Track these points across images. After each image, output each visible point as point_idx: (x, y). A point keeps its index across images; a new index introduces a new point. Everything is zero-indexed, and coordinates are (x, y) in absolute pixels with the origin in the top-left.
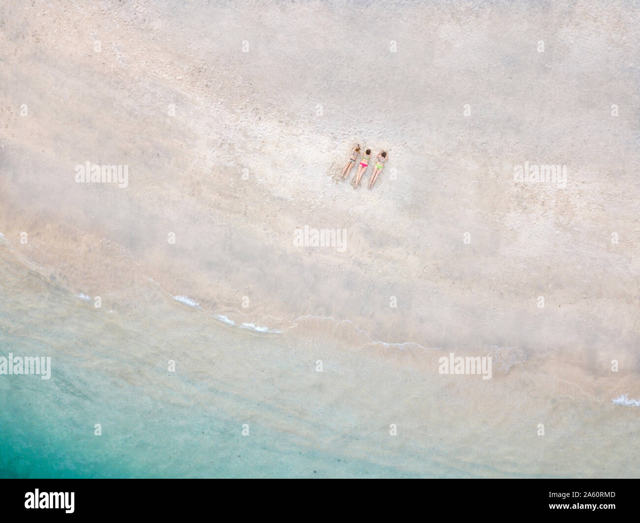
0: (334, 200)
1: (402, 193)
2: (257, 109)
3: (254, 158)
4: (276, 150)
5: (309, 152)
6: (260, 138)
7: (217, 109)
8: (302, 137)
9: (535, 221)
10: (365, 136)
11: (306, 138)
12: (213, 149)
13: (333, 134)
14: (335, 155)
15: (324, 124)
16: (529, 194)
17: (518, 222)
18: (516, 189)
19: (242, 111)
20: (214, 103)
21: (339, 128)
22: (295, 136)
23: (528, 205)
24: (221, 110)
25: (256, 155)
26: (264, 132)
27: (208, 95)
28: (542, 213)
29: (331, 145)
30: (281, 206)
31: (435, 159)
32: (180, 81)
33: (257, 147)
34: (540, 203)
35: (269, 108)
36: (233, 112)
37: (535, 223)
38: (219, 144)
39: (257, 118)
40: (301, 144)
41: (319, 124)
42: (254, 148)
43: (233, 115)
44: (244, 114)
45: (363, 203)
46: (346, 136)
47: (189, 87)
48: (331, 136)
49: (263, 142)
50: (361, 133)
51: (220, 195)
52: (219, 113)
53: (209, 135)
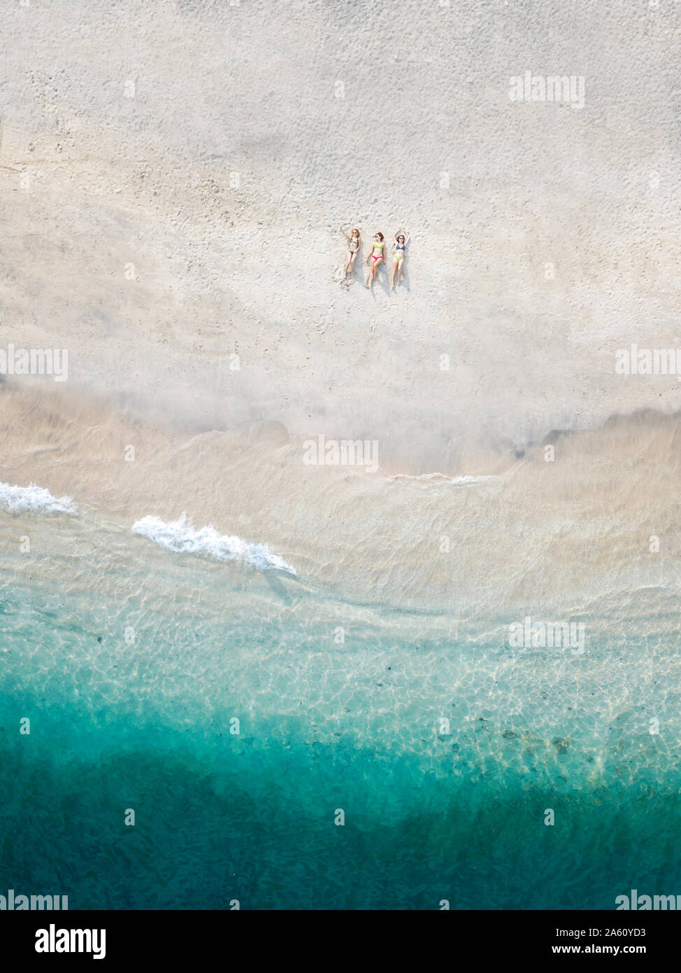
0: (348, 313)
1: (434, 287)
2: (227, 212)
3: (235, 277)
4: (261, 261)
5: (304, 255)
6: (237, 249)
7: (175, 222)
8: (291, 238)
9: (609, 291)
10: (372, 221)
11: (297, 238)
12: (180, 276)
13: (330, 226)
14: (339, 253)
15: (318, 216)
16: (595, 257)
17: (589, 296)
18: (578, 254)
19: (207, 219)
20: (169, 216)
21: (337, 217)
22: (282, 239)
23: (597, 273)
24: (180, 223)
25: (236, 272)
26: (241, 241)
27: (160, 207)
28: (616, 278)
29: (331, 242)
30: (281, 334)
31: (468, 234)
32: (119, 194)
33: (236, 262)
34: (612, 266)
35: (242, 208)
36: (196, 222)
37: (610, 294)
38: (186, 268)
39: (229, 224)
40: (292, 248)
41: (310, 217)
42: (233, 265)
43: (197, 226)
44: (211, 222)
45: (386, 309)
46: (348, 226)
47: (132, 200)
48: (329, 229)
49: (243, 254)
50: (366, 218)
51: (200, 334)
52: (177, 227)
53: (170, 258)
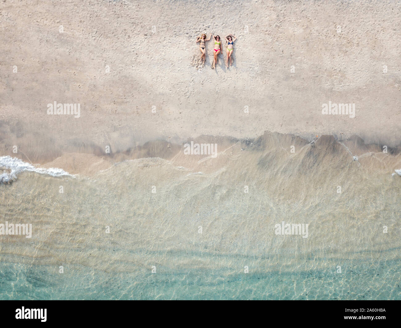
0: (202, 84)
1: (252, 65)
2: (125, 30)
3: (133, 68)
4: (148, 58)
5: (174, 52)
6: (133, 51)
7: (94, 38)
8: (165, 42)
9: (355, 60)
10: (213, 29)
11: (169, 42)
12: (100, 70)
13: (187, 34)
14: (194, 49)
15: (180, 28)
16: (345, 40)
17: (343, 63)
18: (335, 40)
19: (114, 34)
20: (90, 34)
21: (191, 28)
22: (160, 43)
23: (347, 49)
24: (98, 38)
25: (134, 65)
26: (135, 46)
27: (84, 29)
28: (359, 52)
29: (189, 43)
30: (163, 100)
31: (270, 32)
33: (133, 59)
34: (355, 45)
35: (134, 27)
36: (107, 37)
37: (356, 61)
38: (103, 64)
39: (127, 37)
40: (166, 48)
41: (175, 29)
42: (131, 61)
43: (107, 40)
44: (116, 36)
45: (225, 80)
46: (198, 33)
47: (67, 26)
48: (187, 35)
49: (137, 54)
50: (209, 27)
51: (115, 103)
52: (96, 41)
53: (93, 59)
